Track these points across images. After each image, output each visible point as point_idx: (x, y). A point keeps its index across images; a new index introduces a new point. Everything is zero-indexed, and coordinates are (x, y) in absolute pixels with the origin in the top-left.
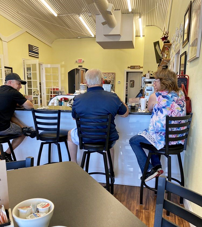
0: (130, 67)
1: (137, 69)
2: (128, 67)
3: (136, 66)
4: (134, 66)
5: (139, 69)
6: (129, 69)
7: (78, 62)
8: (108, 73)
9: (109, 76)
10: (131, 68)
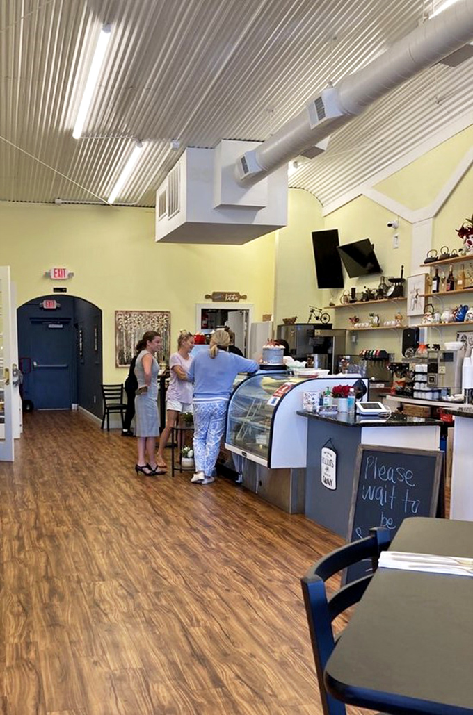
0: (211, 294)
1: (232, 301)
2: (207, 297)
3: (229, 294)
4: (224, 294)
5: (236, 301)
6: (210, 301)
7: (53, 277)
8: (149, 312)
9: (154, 322)
10: (216, 298)
